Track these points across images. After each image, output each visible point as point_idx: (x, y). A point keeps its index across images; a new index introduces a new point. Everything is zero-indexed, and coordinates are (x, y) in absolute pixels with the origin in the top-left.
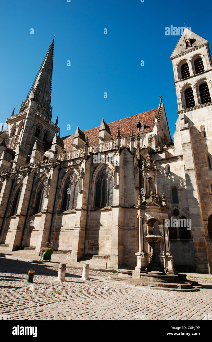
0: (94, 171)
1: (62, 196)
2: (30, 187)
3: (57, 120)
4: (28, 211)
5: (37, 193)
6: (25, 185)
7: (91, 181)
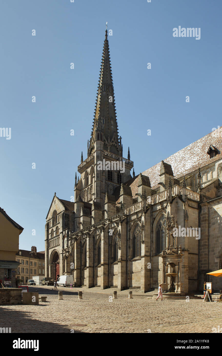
0: (153, 222)
1: (131, 246)
2: (107, 241)
4: (109, 261)
5: (114, 245)
6: (102, 240)
7: (152, 231)
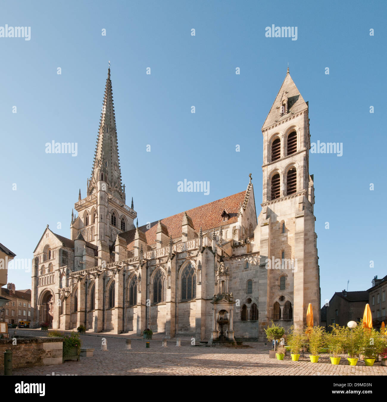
0: (179, 269)
1: (152, 291)
2: (122, 284)
3: (132, 202)
4: (124, 304)
5: (129, 289)
6: (117, 282)
7: (177, 278)
